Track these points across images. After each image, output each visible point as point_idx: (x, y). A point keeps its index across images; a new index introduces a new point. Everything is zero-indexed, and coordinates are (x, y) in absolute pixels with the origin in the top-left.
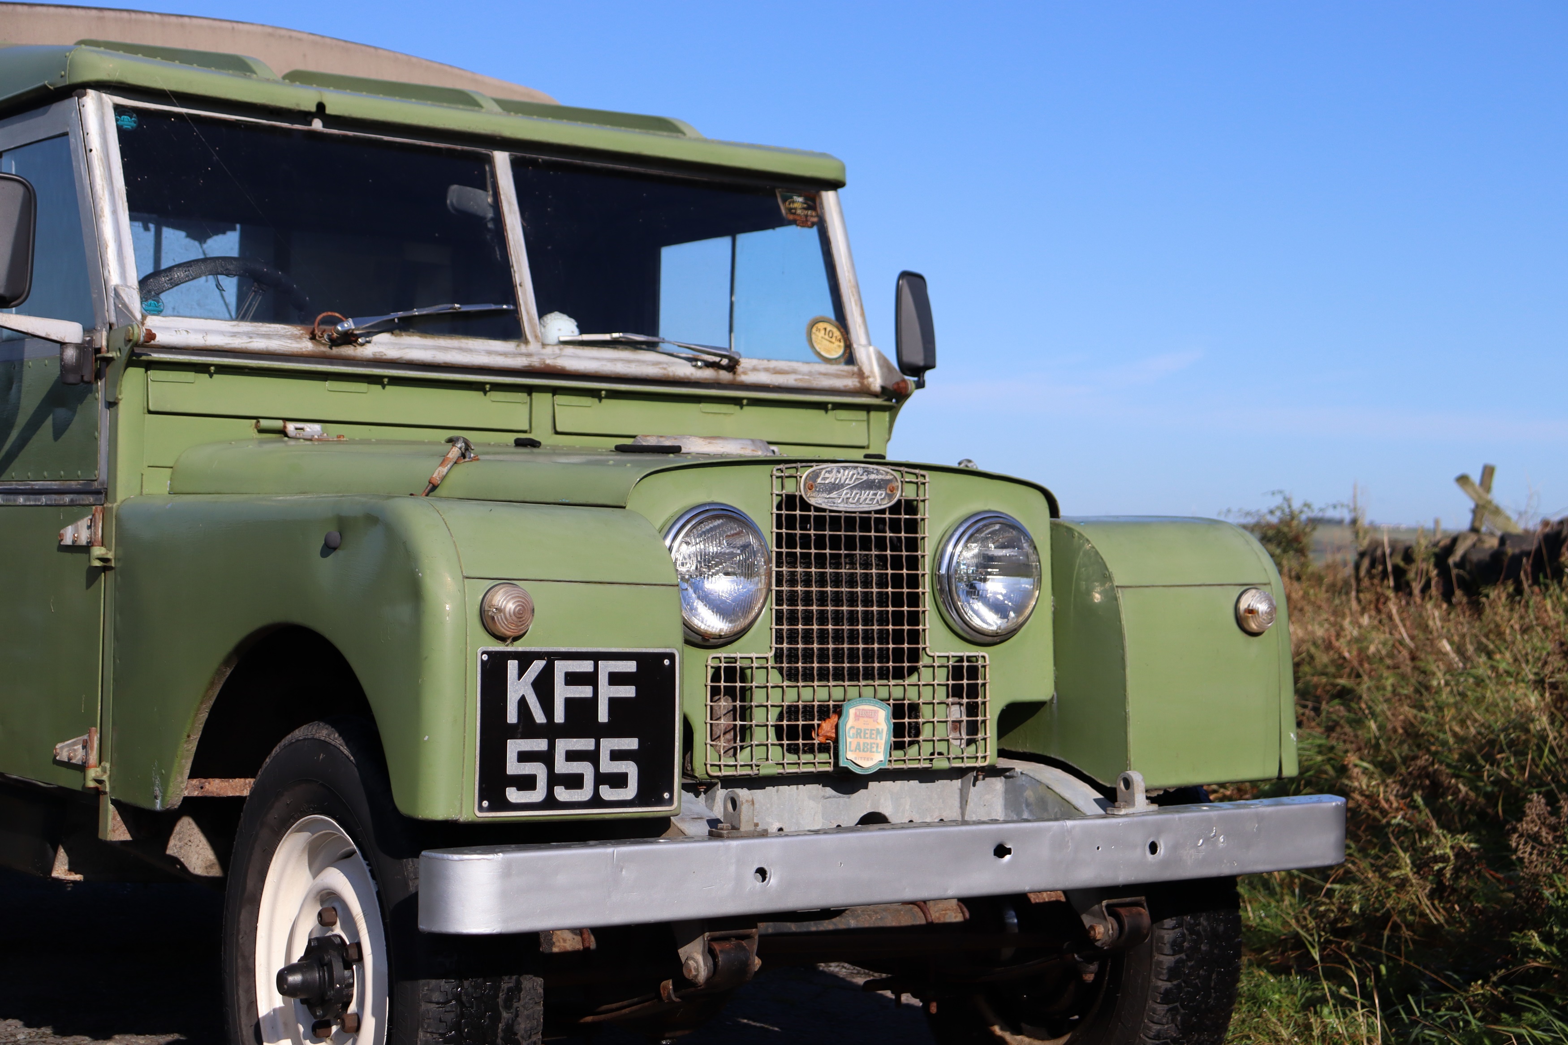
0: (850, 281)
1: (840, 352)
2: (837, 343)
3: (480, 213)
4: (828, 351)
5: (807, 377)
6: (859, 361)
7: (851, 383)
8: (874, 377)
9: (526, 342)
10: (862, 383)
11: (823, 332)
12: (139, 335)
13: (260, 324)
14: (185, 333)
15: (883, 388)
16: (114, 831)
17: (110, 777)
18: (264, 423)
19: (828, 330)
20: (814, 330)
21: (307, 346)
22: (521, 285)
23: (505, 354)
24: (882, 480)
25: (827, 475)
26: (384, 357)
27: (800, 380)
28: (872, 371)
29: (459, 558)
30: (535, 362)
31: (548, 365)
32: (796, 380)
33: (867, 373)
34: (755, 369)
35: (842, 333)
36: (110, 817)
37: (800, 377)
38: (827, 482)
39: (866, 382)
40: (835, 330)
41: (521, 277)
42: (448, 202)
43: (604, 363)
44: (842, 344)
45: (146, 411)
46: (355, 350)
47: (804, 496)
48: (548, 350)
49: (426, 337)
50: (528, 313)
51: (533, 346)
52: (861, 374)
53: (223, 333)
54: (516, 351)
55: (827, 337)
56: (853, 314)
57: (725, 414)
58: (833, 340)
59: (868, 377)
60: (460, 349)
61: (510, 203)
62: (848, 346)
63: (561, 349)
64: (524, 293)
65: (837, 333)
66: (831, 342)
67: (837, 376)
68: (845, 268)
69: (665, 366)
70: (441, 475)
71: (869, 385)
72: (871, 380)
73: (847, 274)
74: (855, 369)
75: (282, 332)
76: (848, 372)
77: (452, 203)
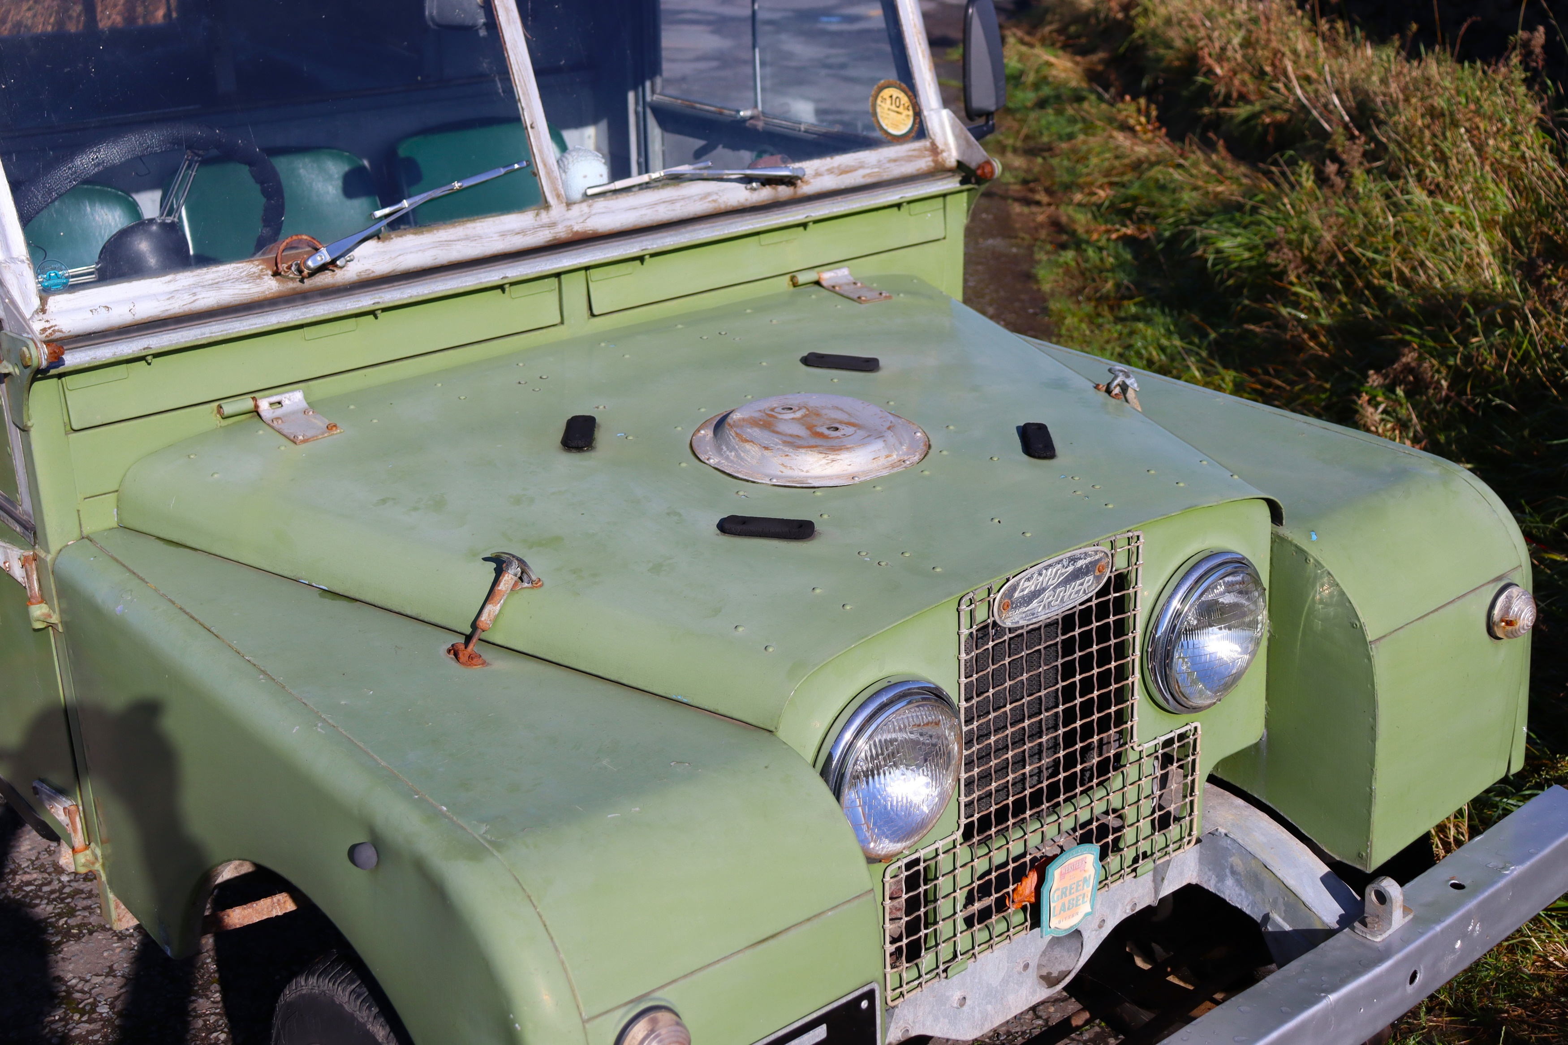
0: (915, 25)
1: (909, 123)
2: (906, 112)
3: (469, 22)
4: (896, 126)
5: (876, 170)
6: (931, 132)
7: (924, 164)
8: (949, 150)
9: (547, 206)
10: (935, 161)
11: (889, 101)
12: (39, 359)
13: (205, 270)
14: (104, 310)
15: (960, 164)
16: (120, 920)
17: (103, 865)
18: (229, 408)
19: (894, 97)
20: (879, 101)
21: (270, 286)
22: (532, 127)
23: (522, 232)
24: (1090, 563)
25: (1027, 584)
26: (372, 275)
27: (869, 175)
28: (946, 144)
29: (573, 991)
30: (561, 232)
31: (577, 233)
32: (864, 177)
33: (941, 146)
34: (818, 174)
35: (909, 97)
36: (112, 906)
37: (868, 171)
38: (1025, 592)
39: (940, 158)
40: (902, 96)
41: (532, 116)
42: (427, 13)
43: (643, 211)
44: (911, 113)
45: (68, 428)
46: (333, 276)
47: (998, 621)
48: (576, 210)
49: (422, 233)
50: (545, 165)
51: (557, 211)
52: (934, 150)
53: (154, 296)
54: (536, 224)
55: (893, 107)
56: (920, 70)
57: (787, 241)
58: (901, 109)
59: (943, 151)
60: (467, 238)
61: (507, 10)
62: (918, 114)
63: (590, 206)
64: (538, 137)
65: (904, 99)
66: (898, 112)
67: (909, 159)
68: (909, 10)
69: (714, 197)
70: (492, 616)
71: (944, 161)
72: (945, 155)
73: (911, 16)
74: (926, 143)
75: (236, 274)
76: (919, 150)
77: (431, 14)
